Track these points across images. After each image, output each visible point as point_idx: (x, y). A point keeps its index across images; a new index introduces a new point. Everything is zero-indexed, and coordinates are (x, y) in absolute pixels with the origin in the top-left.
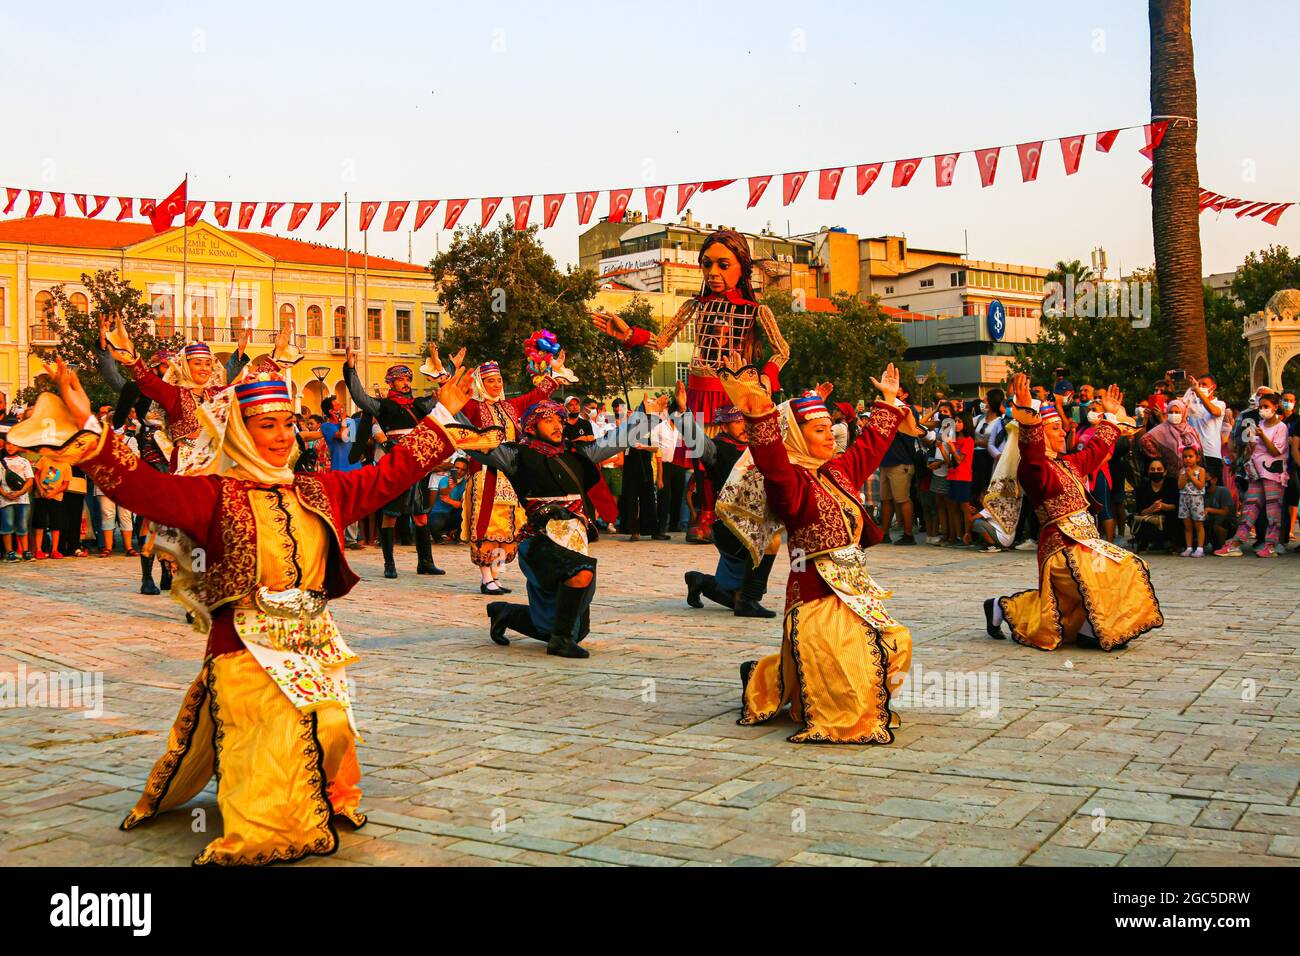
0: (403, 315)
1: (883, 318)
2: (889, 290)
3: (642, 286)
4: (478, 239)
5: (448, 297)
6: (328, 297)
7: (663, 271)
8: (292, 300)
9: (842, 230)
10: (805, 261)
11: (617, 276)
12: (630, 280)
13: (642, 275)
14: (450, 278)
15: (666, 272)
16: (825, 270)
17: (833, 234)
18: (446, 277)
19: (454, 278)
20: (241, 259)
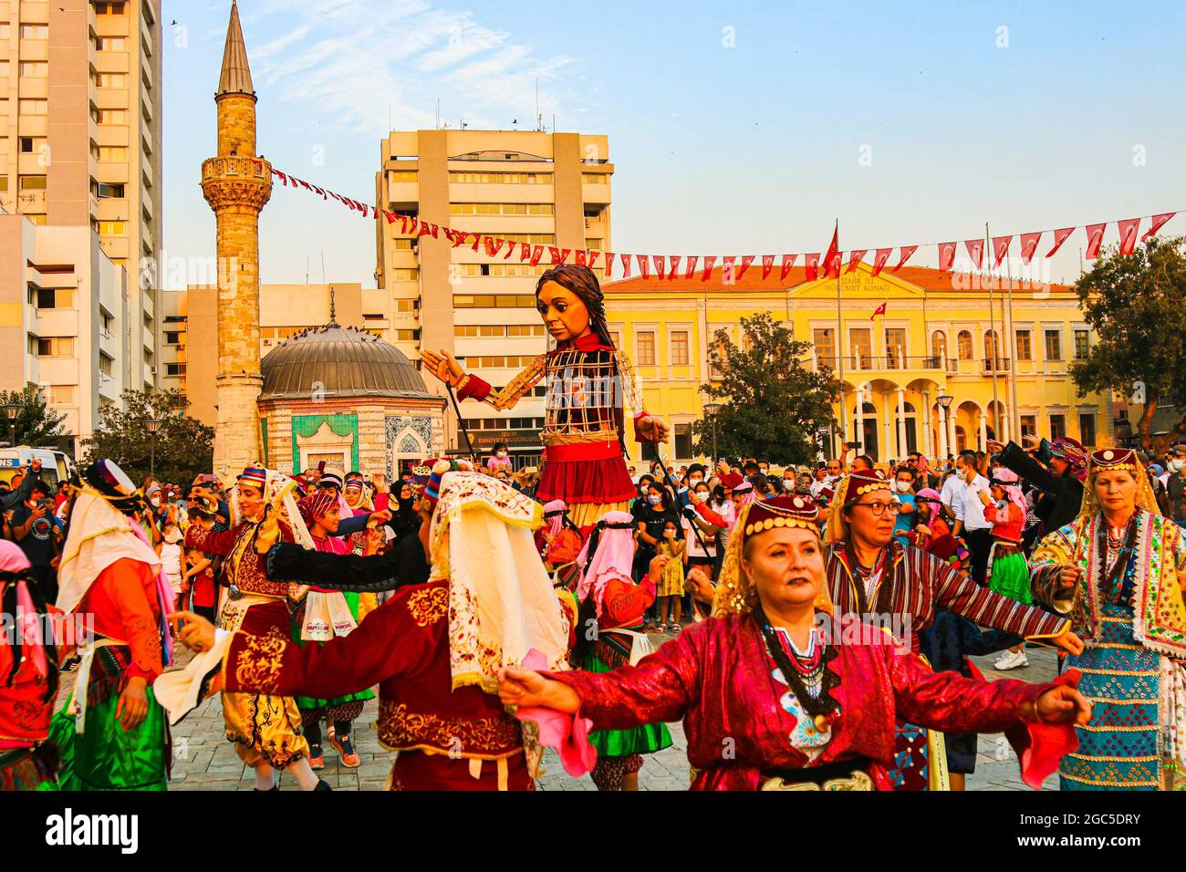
0: (1052, 335)
4: (1122, 256)
5: (1095, 314)
6: (978, 322)
8: (943, 327)
14: (1095, 297)
18: (1092, 295)
19: (1099, 295)
20: (894, 292)
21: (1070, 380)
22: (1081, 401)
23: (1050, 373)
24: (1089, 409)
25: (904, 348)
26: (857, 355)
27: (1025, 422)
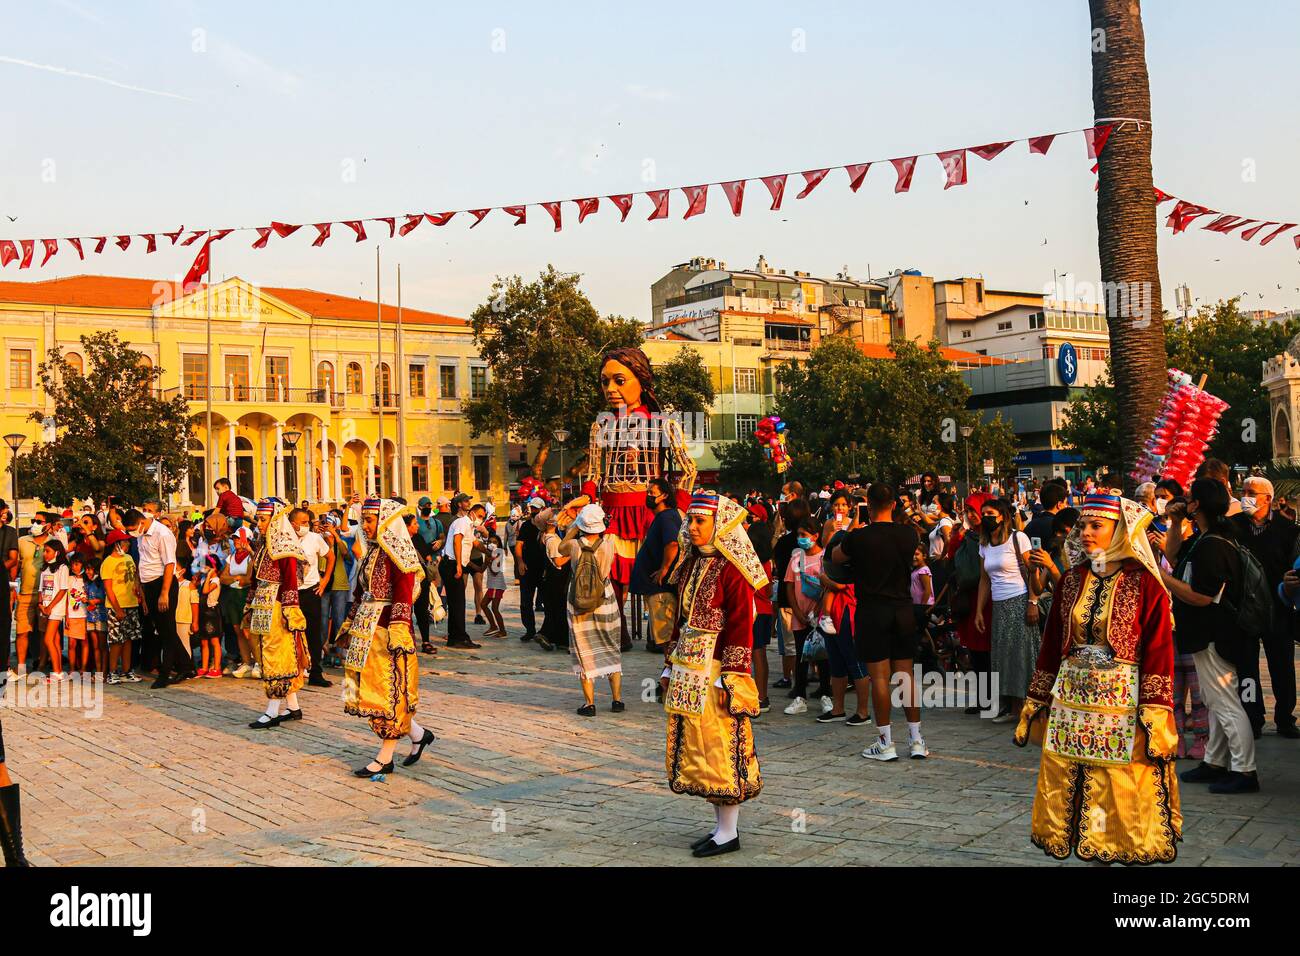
0: (448, 372)
1: (944, 364)
2: (967, 334)
3: (699, 335)
4: (518, 292)
5: (490, 350)
6: (369, 354)
7: (720, 320)
8: (331, 357)
9: (917, 273)
10: (879, 306)
11: (674, 326)
12: (688, 329)
13: (700, 325)
14: (490, 333)
15: (724, 320)
16: (899, 315)
17: (905, 276)
18: (487, 331)
19: (494, 331)
20: (277, 316)
21: (463, 420)
22: (476, 442)
23: (444, 412)
24: (484, 451)
25: (286, 379)
26: (231, 384)
27: (415, 463)
